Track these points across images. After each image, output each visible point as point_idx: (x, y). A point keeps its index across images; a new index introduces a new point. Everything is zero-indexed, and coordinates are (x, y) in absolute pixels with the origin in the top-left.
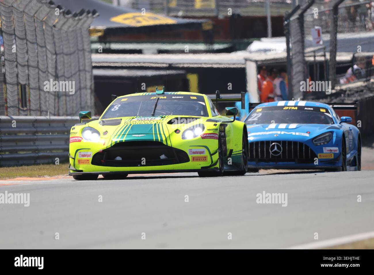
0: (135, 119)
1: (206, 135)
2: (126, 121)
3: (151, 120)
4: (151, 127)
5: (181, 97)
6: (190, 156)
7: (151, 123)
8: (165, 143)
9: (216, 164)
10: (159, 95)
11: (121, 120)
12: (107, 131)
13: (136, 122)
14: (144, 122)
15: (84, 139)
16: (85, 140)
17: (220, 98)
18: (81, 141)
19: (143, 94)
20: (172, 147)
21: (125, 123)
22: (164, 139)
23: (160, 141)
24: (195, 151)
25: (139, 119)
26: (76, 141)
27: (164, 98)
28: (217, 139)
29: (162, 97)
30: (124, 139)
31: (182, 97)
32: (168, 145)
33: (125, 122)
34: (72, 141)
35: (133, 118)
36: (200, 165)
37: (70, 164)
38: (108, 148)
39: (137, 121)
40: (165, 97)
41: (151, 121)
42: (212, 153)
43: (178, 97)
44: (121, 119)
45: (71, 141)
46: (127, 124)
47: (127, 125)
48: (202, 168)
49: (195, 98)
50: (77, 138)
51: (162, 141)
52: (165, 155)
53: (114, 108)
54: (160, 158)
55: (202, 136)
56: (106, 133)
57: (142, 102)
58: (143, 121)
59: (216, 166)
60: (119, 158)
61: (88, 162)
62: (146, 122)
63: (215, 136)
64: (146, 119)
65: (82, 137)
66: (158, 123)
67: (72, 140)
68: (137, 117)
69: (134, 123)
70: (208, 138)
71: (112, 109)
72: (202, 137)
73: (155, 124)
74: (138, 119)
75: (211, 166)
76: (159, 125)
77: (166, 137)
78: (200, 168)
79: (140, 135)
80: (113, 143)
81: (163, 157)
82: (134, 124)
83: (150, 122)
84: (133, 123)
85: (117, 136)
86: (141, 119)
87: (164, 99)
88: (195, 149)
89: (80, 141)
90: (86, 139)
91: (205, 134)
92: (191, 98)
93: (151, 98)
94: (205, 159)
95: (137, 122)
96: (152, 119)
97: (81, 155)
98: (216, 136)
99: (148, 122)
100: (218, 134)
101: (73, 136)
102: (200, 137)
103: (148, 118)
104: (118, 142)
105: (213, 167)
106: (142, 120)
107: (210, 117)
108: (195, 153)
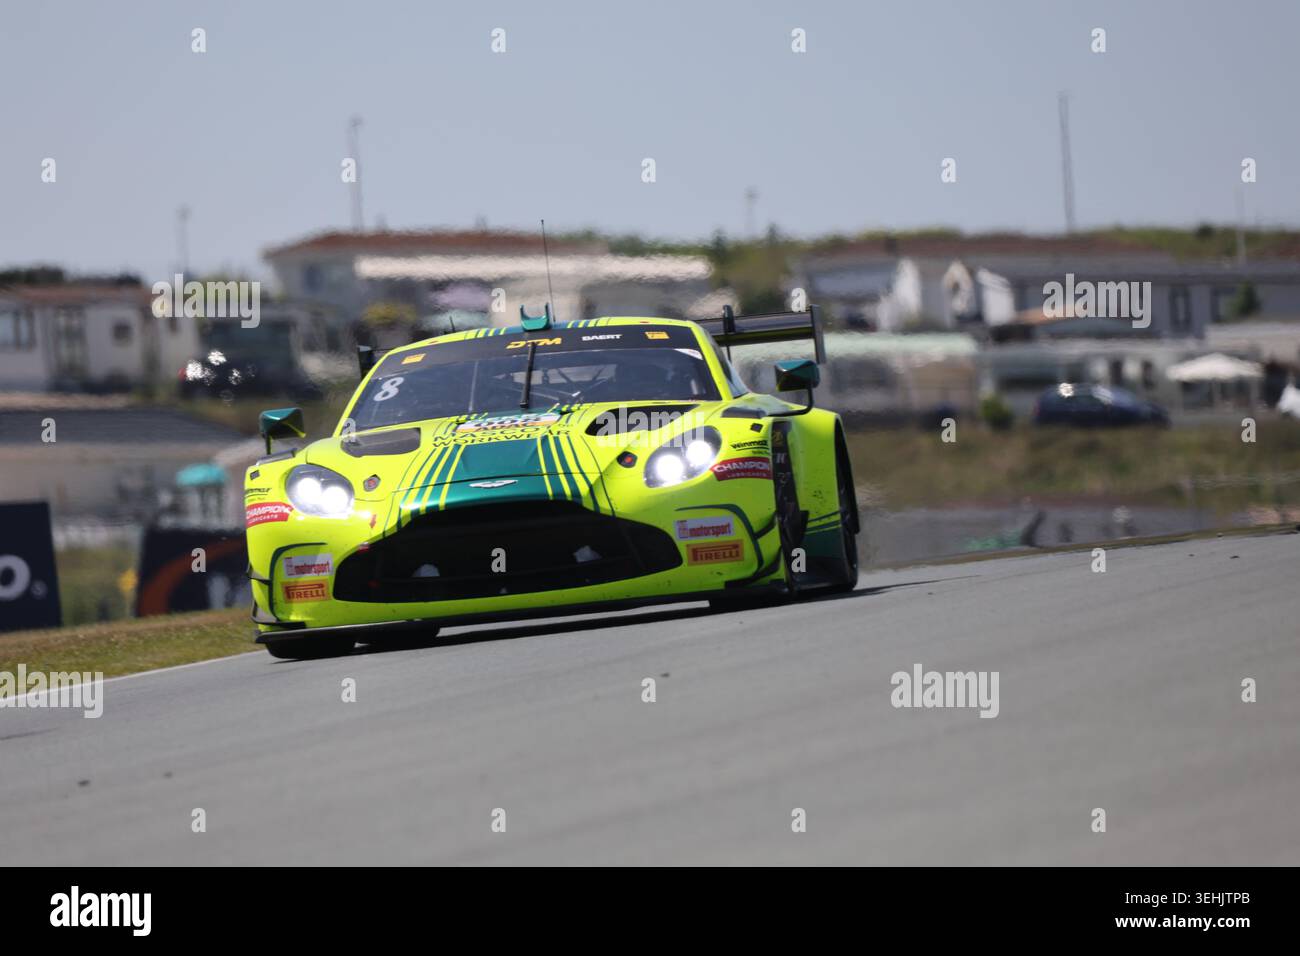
0: (469, 426)
1: (729, 466)
2: (435, 433)
3: (525, 425)
4: (533, 449)
5: (612, 337)
6: (682, 546)
7: (528, 436)
8: (588, 504)
9: (774, 566)
10: (533, 333)
11: (416, 433)
12: (375, 476)
13: (474, 436)
14: (502, 433)
15: (296, 510)
16: (300, 512)
17: (737, 330)
18: (289, 519)
19: (478, 333)
20: (617, 515)
21: (437, 443)
22: (584, 489)
23: (569, 498)
24: (696, 525)
25: (484, 425)
26: (268, 517)
27: (554, 344)
28: (768, 477)
29: (548, 342)
30: (442, 501)
31: (618, 336)
32: (602, 512)
33: (436, 439)
34: (254, 520)
35: (459, 424)
36: (719, 573)
37: (256, 604)
38: (387, 535)
39: (476, 430)
40: (558, 341)
41: (529, 430)
42: (756, 528)
43: (601, 337)
44: (418, 430)
45: (251, 518)
46: (443, 446)
47: (445, 450)
48: (729, 584)
49: (664, 336)
50: (271, 509)
51: (577, 500)
52: (593, 549)
53: (381, 390)
54: (574, 559)
55: (716, 469)
56: (372, 482)
57: (477, 364)
58: (498, 432)
59: (775, 576)
60: (428, 571)
61: (323, 592)
62: (509, 433)
63: (761, 465)
64: (507, 423)
65: (289, 502)
66: (555, 435)
67: (255, 517)
68: (472, 418)
69: (470, 439)
70: (738, 474)
71: (374, 395)
72: (715, 473)
73: (545, 439)
74: (479, 425)
75: (757, 576)
76: (556, 440)
77: (592, 482)
78: (721, 586)
79: (497, 483)
80: (406, 516)
81: (584, 554)
82: (469, 443)
83: (523, 431)
84: (465, 438)
85: (414, 492)
86: (490, 424)
87: (554, 347)
88: (696, 519)
89: (283, 517)
90: (306, 511)
91: (725, 463)
92: (651, 336)
93: (509, 347)
94: (737, 552)
95: (479, 435)
96: (526, 420)
97: (291, 566)
98: (765, 466)
99: (518, 432)
100: (770, 458)
101: (257, 502)
102: (711, 473)
103: (513, 418)
104: (423, 512)
105: (766, 580)
106: (494, 428)
107: (727, 401)
108: (697, 532)
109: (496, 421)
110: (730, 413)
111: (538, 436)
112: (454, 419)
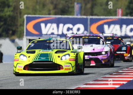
1: (71, 59)
3: (48, 51)
11: (35, 51)
13: (42, 52)
28: (75, 61)
32: (55, 63)
42: (73, 66)
46: (38, 53)
48: (69, 72)
51: (52, 61)
58: (44, 52)
62: (46, 52)
65: (19, 59)
67: (15, 60)
73: (50, 53)
75: (72, 71)
77: (54, 59)
89: (18, 60)
93: (47, 41)
100: (75, 58)
107: (71, 50)
108: (66, 66)
109: (44, 50)
110: (71, 52)
111: (49, 53)
112: (39, 50)
